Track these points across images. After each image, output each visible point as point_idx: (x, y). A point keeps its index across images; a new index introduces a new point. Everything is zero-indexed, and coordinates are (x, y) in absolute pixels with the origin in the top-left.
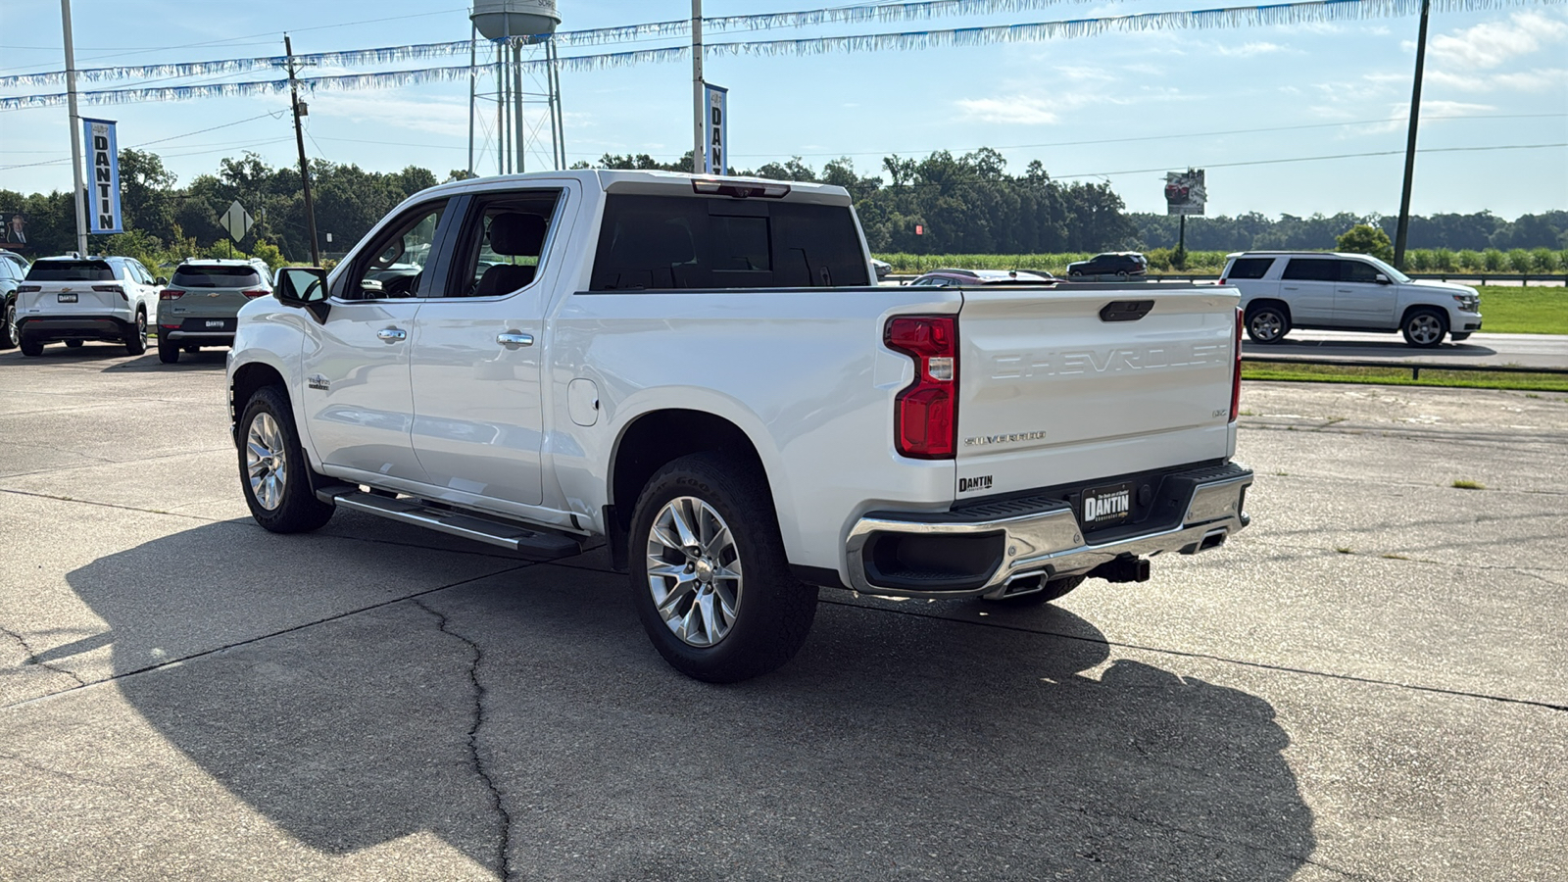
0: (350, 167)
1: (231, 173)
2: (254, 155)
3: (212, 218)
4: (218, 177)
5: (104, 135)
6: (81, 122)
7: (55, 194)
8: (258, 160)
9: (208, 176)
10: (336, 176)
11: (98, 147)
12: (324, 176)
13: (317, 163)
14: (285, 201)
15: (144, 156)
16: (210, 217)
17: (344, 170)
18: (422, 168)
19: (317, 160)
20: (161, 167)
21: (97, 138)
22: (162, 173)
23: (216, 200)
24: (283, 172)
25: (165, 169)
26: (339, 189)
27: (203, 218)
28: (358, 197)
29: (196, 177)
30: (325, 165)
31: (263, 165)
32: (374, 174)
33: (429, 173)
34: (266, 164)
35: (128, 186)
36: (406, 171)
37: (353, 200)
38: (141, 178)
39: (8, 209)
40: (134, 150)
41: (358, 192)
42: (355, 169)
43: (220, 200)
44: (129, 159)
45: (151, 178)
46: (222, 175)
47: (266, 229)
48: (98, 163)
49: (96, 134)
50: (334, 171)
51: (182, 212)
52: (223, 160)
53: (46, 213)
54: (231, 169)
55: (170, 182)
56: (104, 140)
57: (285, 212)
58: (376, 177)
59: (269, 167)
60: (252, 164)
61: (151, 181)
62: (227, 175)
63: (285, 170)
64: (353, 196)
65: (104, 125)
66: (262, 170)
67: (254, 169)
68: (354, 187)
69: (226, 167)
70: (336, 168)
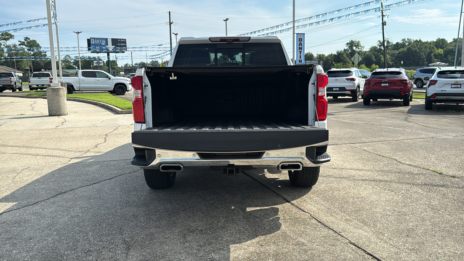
0: (418, 40)
1: (380, 45)
2: (387, 39)
3: (373, 58)
4: (376, 46)
5: (302, 38)
6: (295, 34)
7: (332, 54)
8: (389, 40)
9: (374, 46)
10: (414, 43)
11: (299, 41)
12: (410, 43)
13: (408, 40)
14: (397, 52)
15: (356, 42)
16: (372, 58)
17: (417, 41)
18: (442, 38)
19: (408, 39)
20: (360, 44)
21: (300, 39)
22: (360, 46)
23: (375, 53)
24: (397, 43)
25: (361, 45)
26: (413, 47)
27: (371, 58)
28: (419, 49)
29: (371, 47)
30: (411, 40)
31: (390, 42)
32: (426, 42)
33: (445, 40)
34: (391, 41)
35: (351, 51)
36: (437, 40)
37: (417, 50)
38: (354, 48)
39: (320, 59)
40: (353, 40)
41: (419, 48)
42: (420, 41)
43: (376, 53)
44: (352, 43)
45: (357, 48)
46: (378, 45)
47: (389, 61)
48: (299, 45)
49: (299, 37)
50: (413, 41)
51: (365, 57)
52: (378, 41)
53: (329, 59)
54: (380, 44)
55: (362, 49)
56: (301, 39)
57: (395, 55)
58: (427, 43)
59: (392, 42)
60: (387, 41)
61: (357, 49)
63: (398, 42)
64: (417, 49)
65: (302, 35)
66: (390, 43)
67: (387, 43)
68: (418, 46)
70: (414, 41)
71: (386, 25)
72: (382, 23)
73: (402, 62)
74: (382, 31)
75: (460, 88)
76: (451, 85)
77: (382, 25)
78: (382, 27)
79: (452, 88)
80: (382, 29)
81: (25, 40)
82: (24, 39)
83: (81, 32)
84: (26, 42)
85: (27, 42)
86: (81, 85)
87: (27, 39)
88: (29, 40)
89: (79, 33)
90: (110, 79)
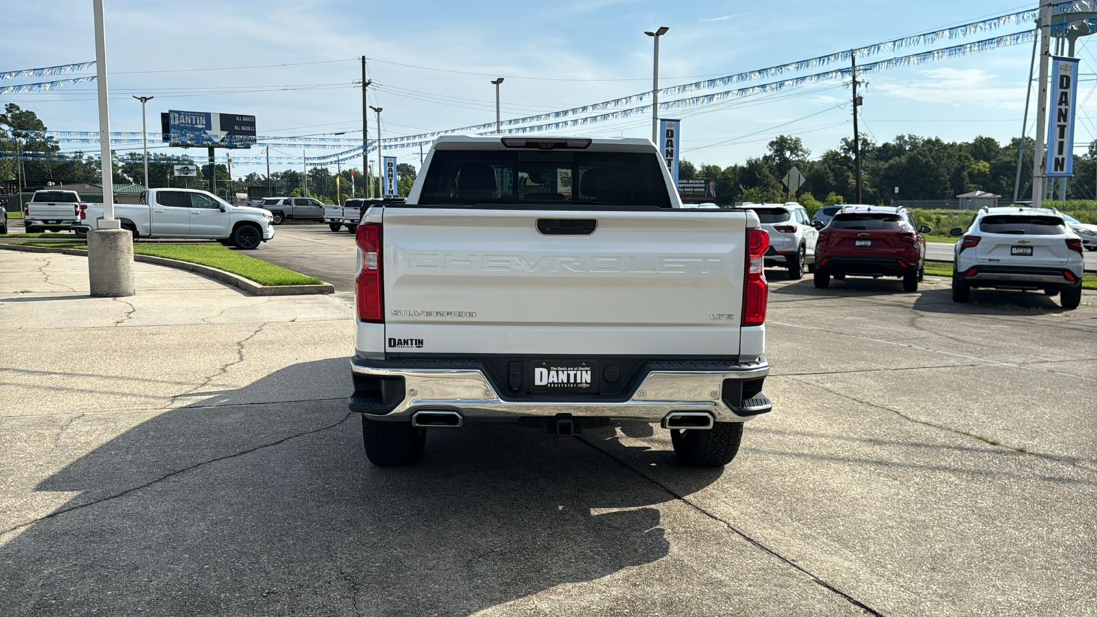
0: (934, 139)
1: (847, 147)
2: (864, 135)
3: (830, 179)
4: (838, 150)
5: (672, 129)
6: (659, 121)
7: (736, 166)
8: (866, 138)
9: (833, 151)
10: (923, 146)
11: (668, 136)
12: (914, 146)
13: (910, 137)
14: (883, 165)
15: (791, 140)
16: (828, 178)
17: (929, 141)
18: (987, 137)
19: (910, 135)
20: (801, 146)
21: (668, 131)
22: (802, 150)
23: (835, 167)
24: (886, 145)
25: (804, 147)
26: (921, 155)
27: (824, 179)
28: (935, 160)
29: (825, 152)
30: (916, 139)
31: (869, 141)
32: (951, 143)
33: (993, 140)
34: (871, 141)
35: (779, 160)
36: (976, 140)
37: (931, 163)
38: (788, 154)
40: (786, 136)
41: (935, 157)
42: (937, 140)
43: (838, 166)
44: (782, 141)
45: (794, 154)
46: (840, 150)
47: (866, 185)
48: (667, 146)
49: (667, 128)
50: (922, 142)
51: (812, 176)
52: (843, 139)
53: (729, 178)
54: (847, 145)
55: (806, 156)
57: (881, 173)
58: (953, 146)
59: (873, 142)
60: (862, 141)
61: (794, 156)
62: (845, 149)
63: (887, 143)
64: (931, 160)
65: (673, 123)
66: (868, 144)
67: (862, 144)
68: (933, 154)
69: (844, 144)
70: (923, 140)
71: (861, 104)
72: (852, 99)
73: (897, 190)
74: (852, 117)
75: (1031, 254)
76: (1010, 248)
77: (852, 104)
78: (852, 108)
79: (1012, 254)
80: (852, 112)
81: (9, 111)
82: (6, 109)
83: (153, 97)
84: (10, 115)
85: (12, 115)
86: (154, 224)
87: (12, 108)
88: (18, 112)
89: (146, 99)
90: (223, 211)
